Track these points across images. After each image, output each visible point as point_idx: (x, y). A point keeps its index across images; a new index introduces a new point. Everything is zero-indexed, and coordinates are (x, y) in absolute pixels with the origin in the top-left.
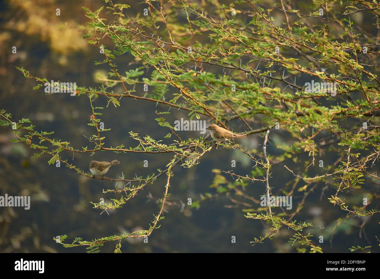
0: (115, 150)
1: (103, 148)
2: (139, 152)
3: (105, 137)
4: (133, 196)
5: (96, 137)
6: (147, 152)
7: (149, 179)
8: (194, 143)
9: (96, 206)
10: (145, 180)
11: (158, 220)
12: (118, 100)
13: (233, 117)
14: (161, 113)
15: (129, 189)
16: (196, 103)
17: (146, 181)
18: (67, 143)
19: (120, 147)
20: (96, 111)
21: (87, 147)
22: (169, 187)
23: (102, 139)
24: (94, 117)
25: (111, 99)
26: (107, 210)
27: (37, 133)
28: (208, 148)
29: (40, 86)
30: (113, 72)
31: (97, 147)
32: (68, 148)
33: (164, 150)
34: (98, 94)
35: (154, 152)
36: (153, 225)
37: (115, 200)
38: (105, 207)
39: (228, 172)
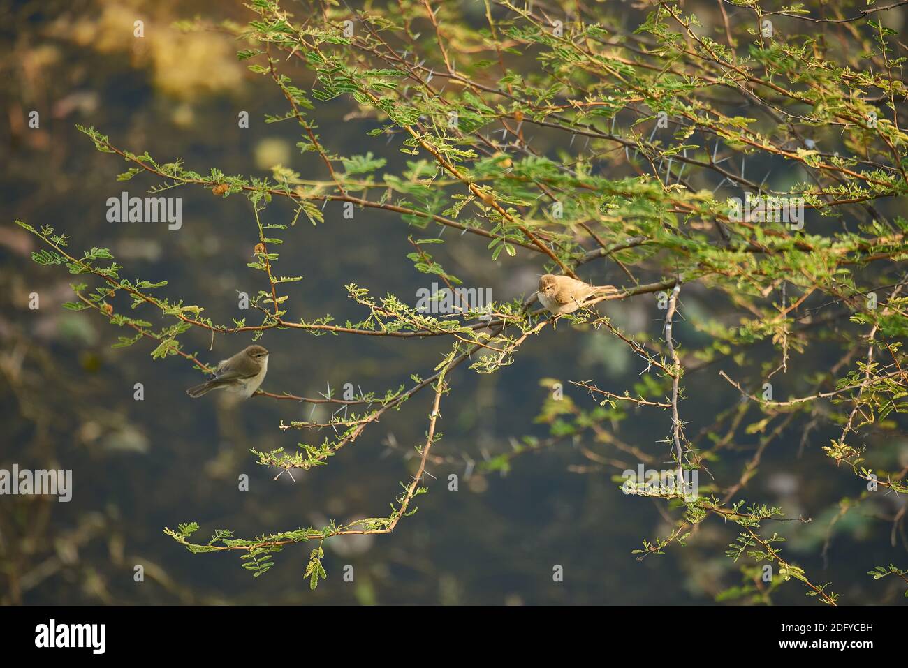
0: (310, 329)
1: (283, 323)
2: (369, 334)
3: (287, 297)
4: (352, 438)
5: (267, 295)
6: (386, 334)
7: (392, 398)
8: (499, 314)
9: (264, 460)
10: (380, 400)
11: (410, 494)
12: (319, 208)
13: (594, 254)
14: (421, 241)
15: (344, 421)
16: (507, 218)
17: (385, 402)
18: (196, 309)
19: (323, 321)
20: (268, 233)
21: (244, 320)
22: (438, 418)
23: (281, 300)
24: (263, 248)
25: (302, 205)
26: (290, 469)
27: (126, 283)
28: (533, 326)
29: (134, 173)
30: (307, 142)
31: (268, 319)
32: (199, 321)
33: (427, 330)
34: (271, 193)
35: (405, 333)
36: (398, 507)
37: (309, 447)
38: (286, 462)
39: (581, 383)
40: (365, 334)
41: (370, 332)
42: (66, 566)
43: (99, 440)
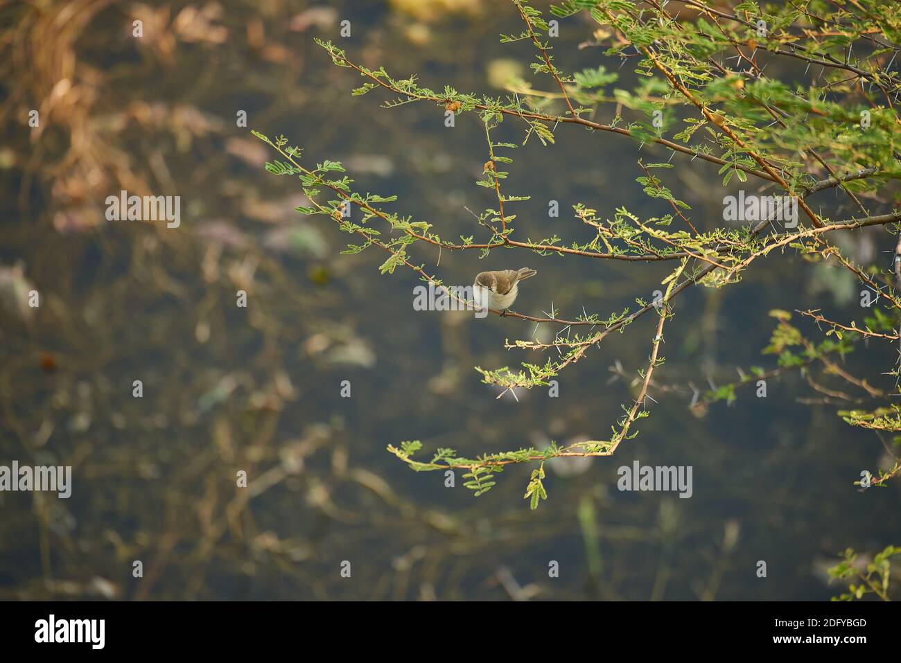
0: (537, 248)
1: (510, 242)
2: (595, 256)
3: (515, 216)
4: (575, 358)
5: (495, 213)
6: (612, 257)
7: (616, 321)
8: (727, 241)
9: (488, 380)
10: (604, 323)
11: (632, 418)
12: (550, 129)
13: (825, 184)
14: (651, 165)
15: (567, 341)
16: (738, 143)
17: (609, 324)
18: (426, 226)
19: (550, 241)
20: (498, 152)
21: (471, 238)
22: (661, 342)
23: (508, 219)
24: (492, 166)
25: (534, 125)
26: (513, 388)
27: (357, 196)
28: (762, 248)
29: (369, 88)
30: (540, 63)
31: (495, 238)
32: (427, 236)
33: (654, 254)
34: (503, 112)
35: (631, 257)
36: (620, 430)
37: (532, 366)
38: (510, 381)
39: (808, 312)
40: (591, 256)
41: (596, 254)
42: (291, 476)
43: (326, 352)
